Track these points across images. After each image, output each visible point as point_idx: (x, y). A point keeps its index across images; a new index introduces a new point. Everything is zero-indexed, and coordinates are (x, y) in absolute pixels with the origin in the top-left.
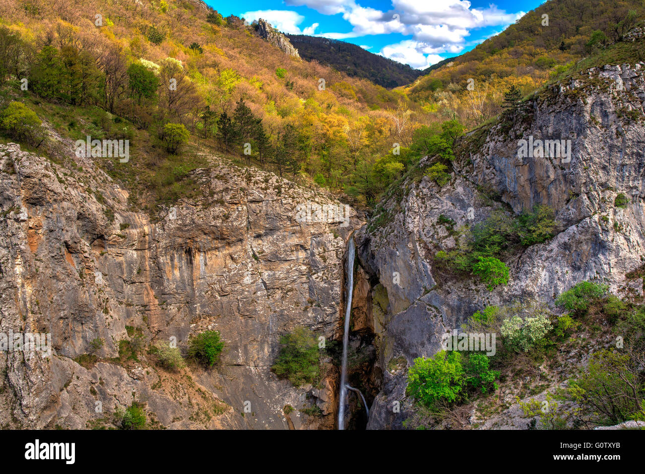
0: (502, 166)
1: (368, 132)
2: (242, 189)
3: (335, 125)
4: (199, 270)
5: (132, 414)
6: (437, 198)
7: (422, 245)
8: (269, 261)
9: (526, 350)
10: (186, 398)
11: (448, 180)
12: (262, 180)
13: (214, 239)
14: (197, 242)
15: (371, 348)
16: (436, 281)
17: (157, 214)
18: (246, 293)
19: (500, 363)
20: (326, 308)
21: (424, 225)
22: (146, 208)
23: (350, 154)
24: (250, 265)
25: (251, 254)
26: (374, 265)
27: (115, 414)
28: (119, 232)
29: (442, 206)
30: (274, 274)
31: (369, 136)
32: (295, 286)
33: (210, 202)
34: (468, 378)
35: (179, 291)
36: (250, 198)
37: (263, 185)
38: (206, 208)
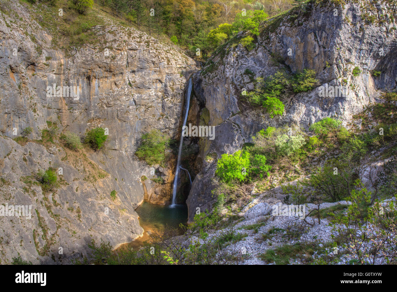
0: (288, 43)
1: (207, 12)
2: (125, 41)
3: (187, 5)
4: (95, 90)
5: (49, 174)
6: (246, 58)
7: (233, 86)
8: (139, 88)
9: (289, 155)
10: (82, 167)
11: (254, 47)
12: (138, 36)
13: (105, 71)
14: (94, 72)
15: (197, 146)
16: (240, 109)
17: (69, 52)
18: (123, 106)
19: (272, 161)
20: (171, 119)
21: (236, 74)
22: (63, 48)
23: (194, 25)
24: (127, 89)
25: (128, 82)
26: (203, 96)
27: (38, 174)
28: (44, 62)
29: (248, 64)
30: (141, 96)
31: (208, 15)
32: (153, 105)
33: (104, 47)
34: (253, 168)
35: (81, 102)
36: (129, 47)
37: (138, 40)
38: (101, 51)
